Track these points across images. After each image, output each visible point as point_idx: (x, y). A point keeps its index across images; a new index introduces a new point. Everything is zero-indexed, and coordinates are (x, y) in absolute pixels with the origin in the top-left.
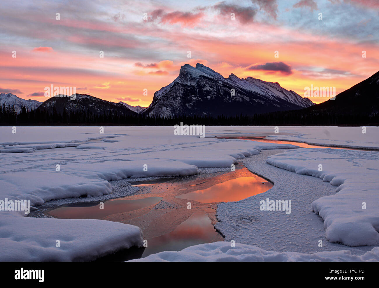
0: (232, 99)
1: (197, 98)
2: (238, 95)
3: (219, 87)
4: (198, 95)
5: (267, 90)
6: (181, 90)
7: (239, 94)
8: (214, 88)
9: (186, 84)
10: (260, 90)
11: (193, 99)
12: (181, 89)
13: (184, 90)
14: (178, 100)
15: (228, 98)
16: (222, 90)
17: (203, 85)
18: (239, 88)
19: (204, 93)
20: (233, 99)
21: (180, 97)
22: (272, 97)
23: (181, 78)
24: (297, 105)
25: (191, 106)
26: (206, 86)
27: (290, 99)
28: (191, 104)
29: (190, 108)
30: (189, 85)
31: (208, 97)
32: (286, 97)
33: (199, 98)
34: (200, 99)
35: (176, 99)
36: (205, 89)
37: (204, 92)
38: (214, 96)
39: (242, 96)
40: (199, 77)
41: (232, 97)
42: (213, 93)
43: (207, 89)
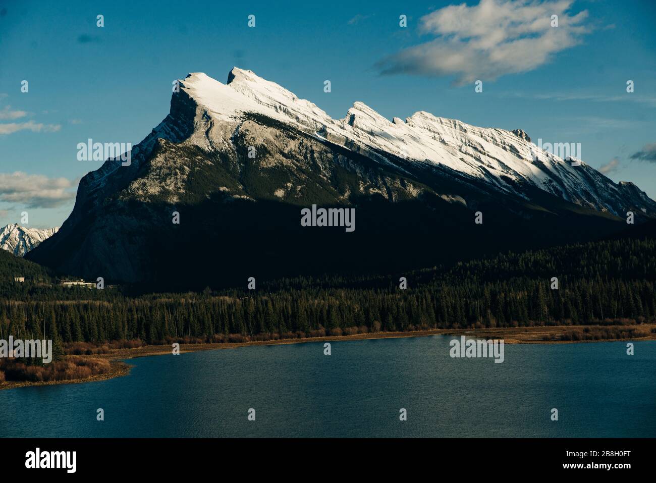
3: (316, 155)
4: (241, 187)
6: (182, 170)
7: (387, 179)
8: (298, 160)
9: (197, 147)
10: (462, 159)
12: (179, 165)
13: (192, 168)
16: (327, 165)
19: (264, 179)
23: (176, 124)
26: (269, 153)
30: (206, 149)
31: (280, 193)
32: (554, 183)
33: (245, 197)
37: (262, 174)
38: (299, 188)
39: (399, 184)
40: (242, 119)
41: (362, 189)
42: (295, 175)
43: (275, 165)
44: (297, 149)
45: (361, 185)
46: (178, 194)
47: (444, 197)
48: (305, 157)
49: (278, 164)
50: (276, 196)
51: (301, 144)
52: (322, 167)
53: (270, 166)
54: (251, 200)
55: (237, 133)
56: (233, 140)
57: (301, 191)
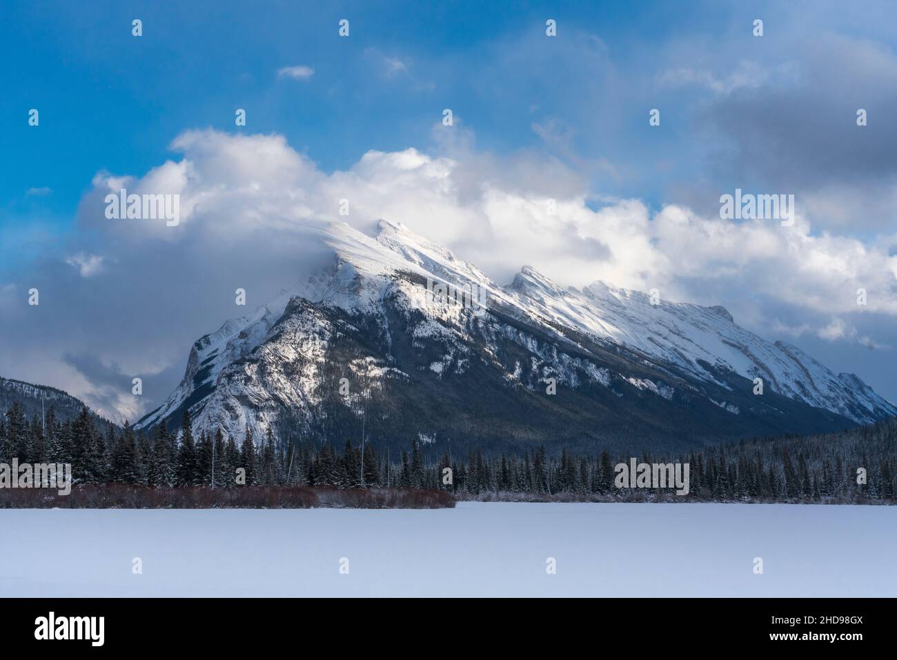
0: (535, 377)
1: (390, 372)
2: (561, 362)
3: (481, 325)
4: (391, 358)
5: (676, 338)
6: (321, 334)
7: (565, 356)
8: (459, 330)
9: (338, 308)
10: (649, 338)
11: (372, 374)
12: (317, 329)
13: (333, 333)
14: (307, 376)
15: (518, 371)
16: (494, 338)
17: (411, 313)
18: (558, 327)
19: (418, 350)
20: (542, 375)
21: (314, 366)
22: (700, 368)
24: (812, 405)
25: (362, 403)
26: (425, 319)
27: (781, 379)
28: (363, 398)
29: (360, 412)
30: (349, 312)
31: (437, 367)
32: (761, 372)
33: (396, 370)
34: (401, 375)
35: (301, 374)
36: (418, 332)
37: (416, 344)
38: (460, 363)
39: (577, 363)
40: (393, 278)
41: (535, 367)
42: (456, 347)
43: (431, 333)
44: (458, 318)
45: (534, 362)
46: (317, 363)
47: (632, 381)
48: (468, 327)
49: (436, 333)
50: (433, 371)
52: (487, 338)
53: (426, 335)
54: (404, 374)
55: (387, 294)
56: (382, 302)
57: (463, 366)
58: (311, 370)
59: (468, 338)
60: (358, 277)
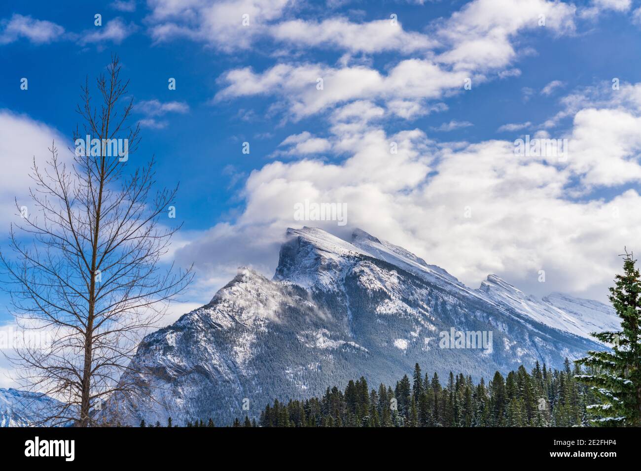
0: (509, 357)
1: (345, 345)
3: (448, 307)
4: (348, 332)
9: (297, 287)
16: (463, 319)
17: (374, 293)
19: (380, 326)
20: (515, 355)
21: (253, 336)
26: (389, 298)
29: (304, 387)
30: (308, 290)
31: (401, 344)
33: (353, 344)
34: (359, 349)
36: (381, 309)
37: (378, 320)
38: (427, 340)
40: (356, 259)
41: (508, 348)
42: (422, 326)
43: (395, 311)
45: (507, 343)
46: (257, 333)
48: (435, 309)
49: (400, 311)
50: (396, 348)
51: (430, 294)
52: (456, 321)
53: (390, 312)
54: (363, 348)
55: (349, 273)
56: (344, 282)
57: (429, 344)
58: (247, 339)
59: (436, 319)
60: (318, 258)
